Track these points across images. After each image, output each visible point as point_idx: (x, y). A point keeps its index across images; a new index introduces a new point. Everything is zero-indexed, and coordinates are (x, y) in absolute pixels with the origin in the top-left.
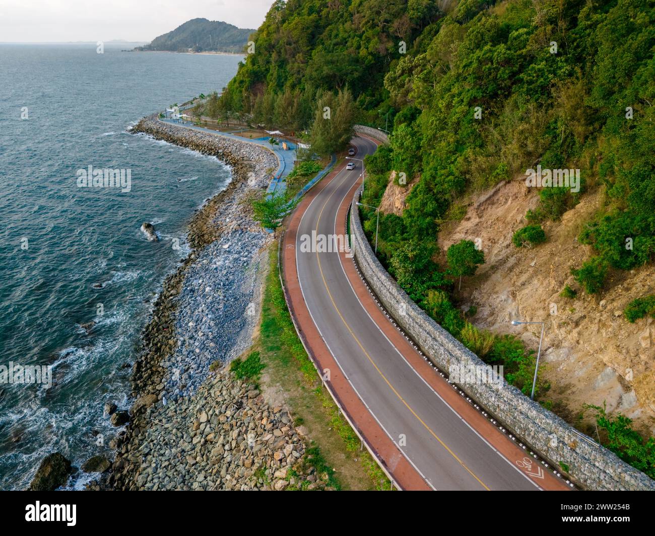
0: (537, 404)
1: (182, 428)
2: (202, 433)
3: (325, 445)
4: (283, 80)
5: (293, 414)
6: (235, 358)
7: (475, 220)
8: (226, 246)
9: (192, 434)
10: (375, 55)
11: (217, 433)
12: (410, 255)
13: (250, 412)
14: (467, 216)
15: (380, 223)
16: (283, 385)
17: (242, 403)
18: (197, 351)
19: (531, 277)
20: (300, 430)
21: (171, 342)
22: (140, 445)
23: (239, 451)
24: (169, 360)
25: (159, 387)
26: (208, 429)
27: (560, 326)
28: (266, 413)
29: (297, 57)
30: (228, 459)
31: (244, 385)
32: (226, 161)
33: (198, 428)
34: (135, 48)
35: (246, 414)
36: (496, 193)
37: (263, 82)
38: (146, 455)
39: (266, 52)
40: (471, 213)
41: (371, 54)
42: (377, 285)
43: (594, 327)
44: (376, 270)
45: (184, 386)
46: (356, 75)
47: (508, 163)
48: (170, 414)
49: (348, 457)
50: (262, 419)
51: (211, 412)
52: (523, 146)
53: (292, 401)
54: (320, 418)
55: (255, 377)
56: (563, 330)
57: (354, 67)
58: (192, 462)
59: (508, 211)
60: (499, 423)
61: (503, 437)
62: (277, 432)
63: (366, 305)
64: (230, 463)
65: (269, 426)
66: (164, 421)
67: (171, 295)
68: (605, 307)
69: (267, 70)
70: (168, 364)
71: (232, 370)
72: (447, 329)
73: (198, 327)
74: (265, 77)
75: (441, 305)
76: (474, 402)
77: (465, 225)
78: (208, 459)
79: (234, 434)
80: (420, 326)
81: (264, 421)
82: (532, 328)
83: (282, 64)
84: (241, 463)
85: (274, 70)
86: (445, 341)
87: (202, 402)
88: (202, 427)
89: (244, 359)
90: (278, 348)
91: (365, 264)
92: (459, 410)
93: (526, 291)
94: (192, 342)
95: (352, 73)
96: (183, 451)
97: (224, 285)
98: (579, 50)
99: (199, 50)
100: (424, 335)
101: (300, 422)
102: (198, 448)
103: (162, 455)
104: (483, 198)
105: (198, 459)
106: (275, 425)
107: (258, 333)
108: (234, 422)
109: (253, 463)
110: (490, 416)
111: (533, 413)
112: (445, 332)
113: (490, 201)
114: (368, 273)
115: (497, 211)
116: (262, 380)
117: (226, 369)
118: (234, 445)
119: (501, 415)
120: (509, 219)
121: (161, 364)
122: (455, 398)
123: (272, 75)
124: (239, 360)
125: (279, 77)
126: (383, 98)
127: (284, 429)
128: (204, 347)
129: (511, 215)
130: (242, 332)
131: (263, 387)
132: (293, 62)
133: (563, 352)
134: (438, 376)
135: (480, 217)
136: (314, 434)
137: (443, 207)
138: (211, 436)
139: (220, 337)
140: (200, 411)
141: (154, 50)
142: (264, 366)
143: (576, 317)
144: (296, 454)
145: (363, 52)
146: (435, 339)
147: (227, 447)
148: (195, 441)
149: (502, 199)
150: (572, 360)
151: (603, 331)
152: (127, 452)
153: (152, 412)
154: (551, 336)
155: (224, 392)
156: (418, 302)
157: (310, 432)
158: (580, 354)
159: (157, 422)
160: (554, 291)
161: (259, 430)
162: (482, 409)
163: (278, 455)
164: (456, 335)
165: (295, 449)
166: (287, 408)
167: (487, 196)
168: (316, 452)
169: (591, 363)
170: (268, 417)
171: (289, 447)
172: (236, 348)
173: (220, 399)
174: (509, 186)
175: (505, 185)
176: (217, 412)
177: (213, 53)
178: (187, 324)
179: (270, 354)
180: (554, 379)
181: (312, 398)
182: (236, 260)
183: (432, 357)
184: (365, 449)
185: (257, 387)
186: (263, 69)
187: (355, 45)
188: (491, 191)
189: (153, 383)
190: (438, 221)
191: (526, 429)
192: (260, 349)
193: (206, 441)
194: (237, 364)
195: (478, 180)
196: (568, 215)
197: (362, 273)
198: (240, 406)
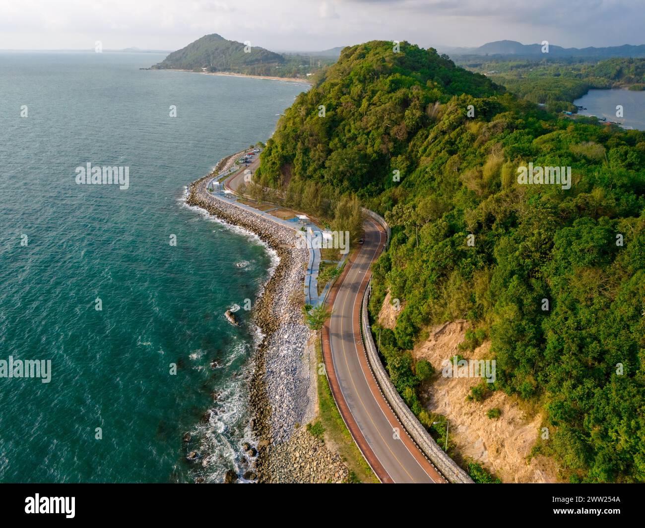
0: (446, 455)
1: (287, 459)
2: (298, 462)
3: (357, 471)
4: (307, 165)
5: (342, 456)
6: (308, 423)
7: (433, 342)
8: (286, 337)
9: (293, 462)
10: (380, 154)
11: (306, 463)
12: (397, 366)
13: (321, 454)
14: (429, 339)
15: (381, 336)
16: (335, 441)
17: (316, 449)
18: (285, 416)
19: (456, 384)
20: (345, 464)
21: (268, 408)
22: (269, 467)
23: (318, 472)
24: (270, 420)
25: (269, 436)
26: (301, 461)
27: (465, 414)
28: (329, 455)
29: (318, 147)
30: (313, 475)
31: (316, 439)
32: (269, 243)
33: (295, 460)
34: (153, 66)
35: (319, 454)
36: (445, 327)
37: (290, 164)
38: (273, 472)
39: (293, 141)
40: (431, 337)
41: (376, 152)
42: (379, 377)
43: (477, 418)
44: (379, 368)
45: (283, 436)
46: (365, 170)
47: (451, 313)
48: (279, 452)
49: (367, 476)
50: (327, 457)
51: (301, 452)
52: (458, 306)
53: (340, 449)
54: (354, 458)
55: (321, 436)
56: (466, 416)
57: (363, 164)
58: (295, 476)
59: (450, 340)
60: (432, 462)
61: (432, 469)
62: (335, 464)
63: (372, 390)
64: (314, 477)
65: (331, 461)
66: (277, 455)
67: (260, 375)
68: (482, 408)
69: (294, 155)
70: (270, 422)
71: (307, 430)
72: (413, 412)
73: (283, 400)
74: (292, 160)
75: (412, 397)
76: (423, 451)
77: (428, 344)
78: (303, 475)
79: (315, 463)
80: (401, 408)
81: (329, 459)
82: (454, 413)
83: (306, 151)
84: (320, 477)
85: (299, 156)
86: (412, 420)
87: (294, 446)
88: (298, 459)
89: (313, 424)
90: (331, 420)
91: (372, 360)
92: (415, 455)
93: (453, 392)
94: (281, 409)
95: (361, 169)
96: (290, 471)
97: (292, 371)
98: (490, 250)
99: (213, 70)
100: (402, 414)
101: (345, 460)
102: (298, 469)
103: (281, 472)
104: (438, 330)
105: (298, 474)
106: (334, 461)
107: (318, 409)
108: (313, 458)
109: (325, 478)
110: (429, 459)
111: (444, 459)
112: (412, 414)
113: (442, 332)
114: (375, 368)
115: (444, 339)
116: (324, 438)
117: (304, 429)
118: (315, 469)
119: (433, 459)
120: (450, 345)
121: (267, 422)
122: (414, 449)
123: (298, 160)
124: (310, 424)
125: (304, 162)
126: (385, 187)
127: (338, 463)
128: (288, 413)
129: (451, 343)
130: (308, 406)
131: (326, 442)
132: (315, 151)
133: (464, 428)
134: (407, 437)
135: (436, 341)
136: (352, 465)
137: (416, 331)
138: (303, 464)
139: (297, 408)
140: (295, 450)
141: (170, 68)
142: (325, 430)
143: (472, 410)
144: (344, 475)
145: (369, 150)
146: (407, 417)
147: (312, 470)
148: (295, 466)
149: (448, 332)
150: (468, 432)
151: (481, 420)
152: (262, 470)
153: (270, 450)
154: (461, 419)
155: (306, 442)
156: (400, 393)
157: (350, 464)
158: (471, 430)
159: (274, 455)
160: (465, 395)
161: (327, 463)
162: (426, 455)
163: (337, 475)
164: (417, 416)
165: (344, 472)
166: (338, 453)
167: (440, 329)
168: (353, 474)
169: (475, 435)
170: (330, 457)
171: (341, 472)
172: (306, 416)
173: (304, 446)
174: (451, 325)
175: (449, 324)
176: (304, 452)
177: (227, 74)
178: (275, 397)
179: (327, 422)
180: (458, 442)
181: (349, 448)
182: (295, 349)
183: (406, 426)
184: (373, 473)
185: (323, 441)
186: (291, 153)
187: (364, 141)
188: (442, 326)
189: (265, 433)
190: (414, 339)
191: (442, 466)
192: (320, 420)
193: (301, 466)
194: (310, 426)
195: (435, 320)
196: (477, 350)
197: (371, 366)
198: (315, 450)
